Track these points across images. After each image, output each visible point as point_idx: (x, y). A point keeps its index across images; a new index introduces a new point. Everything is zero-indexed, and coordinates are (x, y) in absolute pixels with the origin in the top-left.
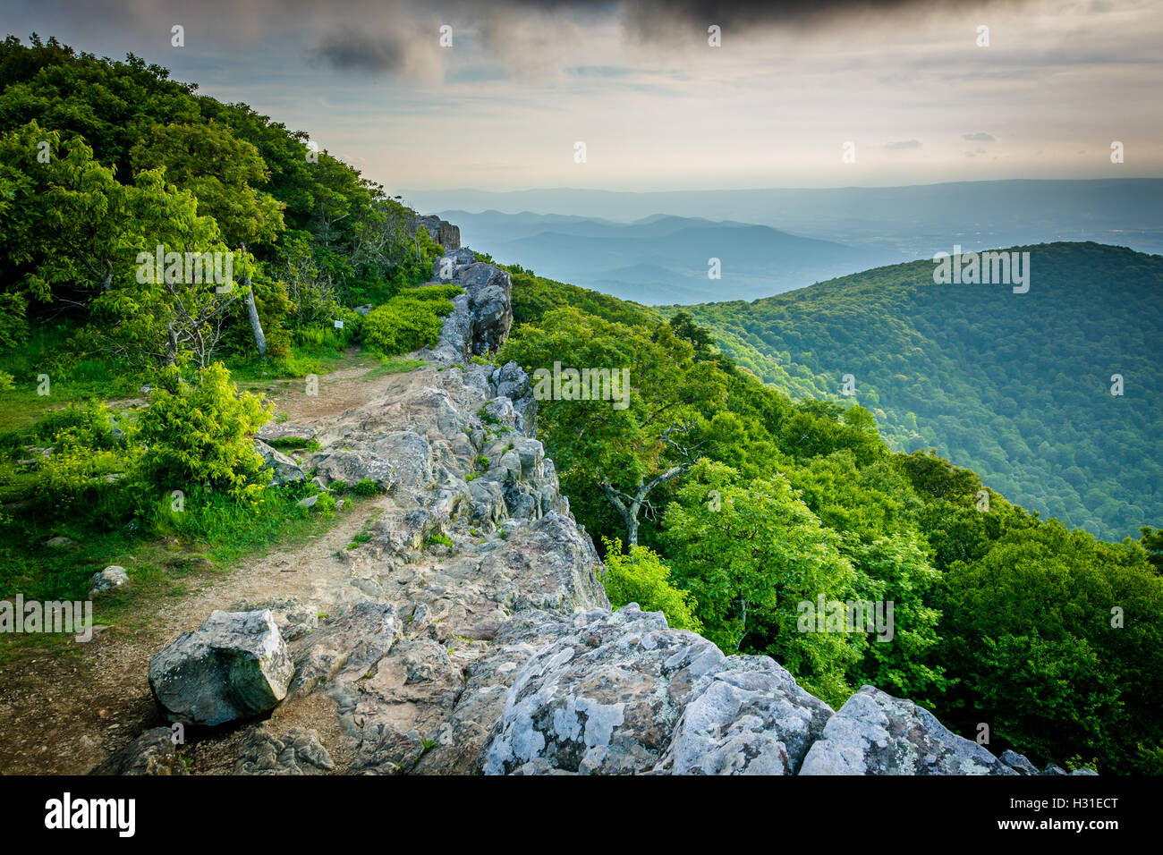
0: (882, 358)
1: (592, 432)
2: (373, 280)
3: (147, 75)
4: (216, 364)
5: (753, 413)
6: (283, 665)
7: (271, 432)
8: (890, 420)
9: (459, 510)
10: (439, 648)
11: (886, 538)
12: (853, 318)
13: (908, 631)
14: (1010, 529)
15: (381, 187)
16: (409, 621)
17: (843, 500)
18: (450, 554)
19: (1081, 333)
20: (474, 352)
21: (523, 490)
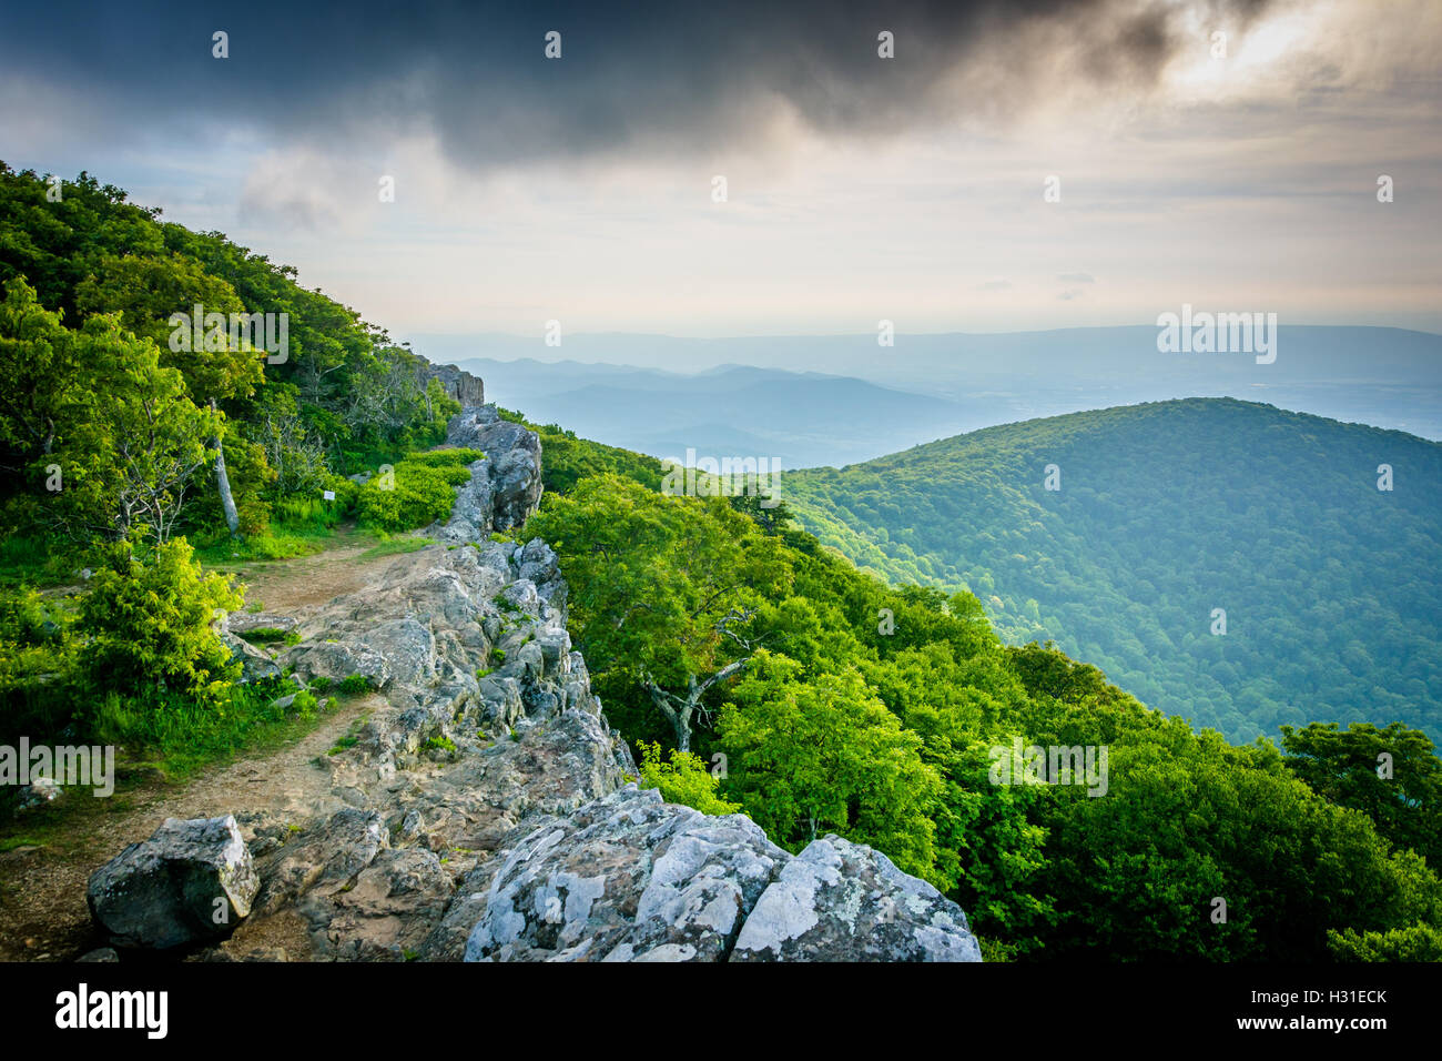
0: (996, 535)
1: (633, 621)
2: (373, 443)
3: (100, 197)
4: (177, 539)
5: (835, 600)
6: (247, 878)
7: (241, 622)
8: (1008, 609)
9: (466, 710)
10: (429, 856)
11: (983, 743)
12: (960, 486)
13: (1010, 852)
14: (1127, 731)
15: (385, 331)
16: (397, 832)
17: (934, 700)
18: (451, 759)
19: (1224, 503)
20: (495, 529)
21: (545, 688)
